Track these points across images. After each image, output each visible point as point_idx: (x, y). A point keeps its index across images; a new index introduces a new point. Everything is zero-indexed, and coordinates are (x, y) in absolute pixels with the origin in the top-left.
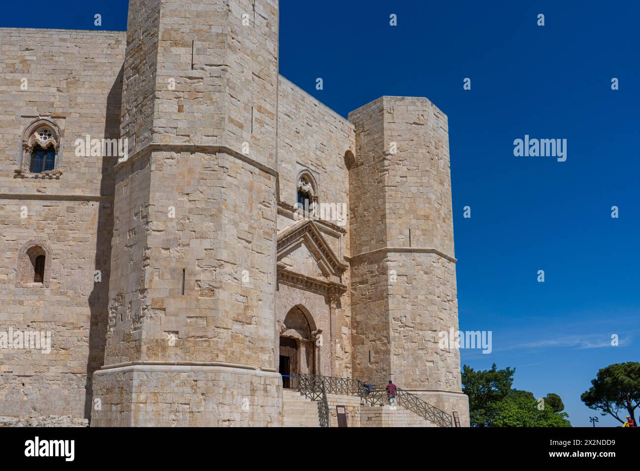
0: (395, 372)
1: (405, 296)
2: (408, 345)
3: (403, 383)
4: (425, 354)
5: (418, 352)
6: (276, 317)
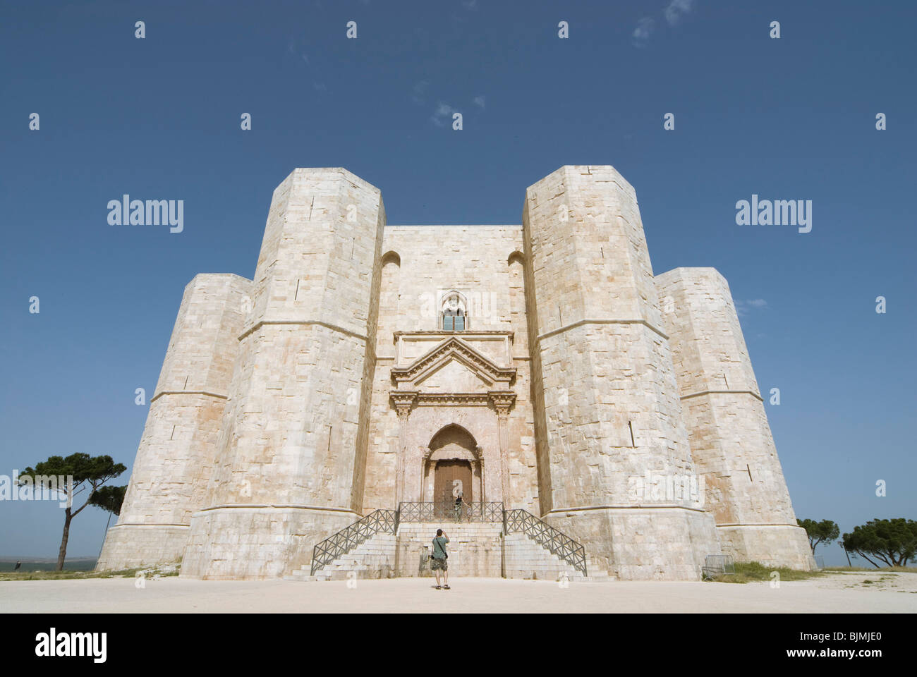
0: (556, 485)
2: (567, 448)
3: (566, 499)
4: (587, 456)
5: (579, 455)
6: (418, 443)
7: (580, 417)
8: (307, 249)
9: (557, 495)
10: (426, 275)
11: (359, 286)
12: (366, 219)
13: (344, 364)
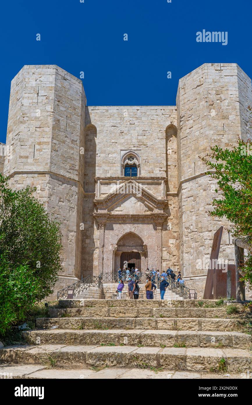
0: (186, 265)
1: (192, 211)
2: (194, 245)
3: (191, 272)
4: (204, 249)
5: (200, 248)
6: (110, 242)
7: (202, 228)
8: (38, 124)
9: (186, 269)
10: (113, 141)
11: (72, 148)
12: (74, 102)
13: (66, 197)
